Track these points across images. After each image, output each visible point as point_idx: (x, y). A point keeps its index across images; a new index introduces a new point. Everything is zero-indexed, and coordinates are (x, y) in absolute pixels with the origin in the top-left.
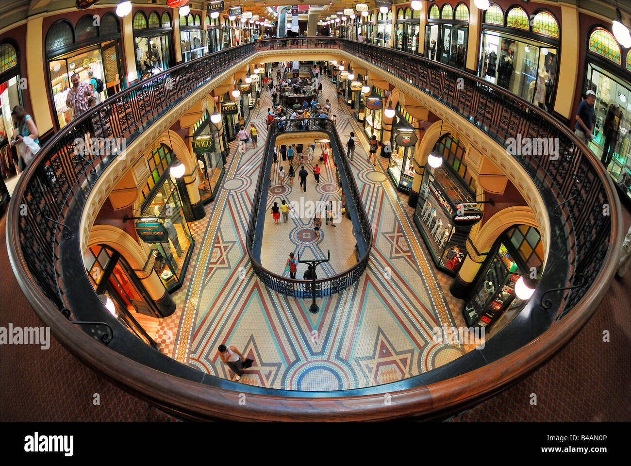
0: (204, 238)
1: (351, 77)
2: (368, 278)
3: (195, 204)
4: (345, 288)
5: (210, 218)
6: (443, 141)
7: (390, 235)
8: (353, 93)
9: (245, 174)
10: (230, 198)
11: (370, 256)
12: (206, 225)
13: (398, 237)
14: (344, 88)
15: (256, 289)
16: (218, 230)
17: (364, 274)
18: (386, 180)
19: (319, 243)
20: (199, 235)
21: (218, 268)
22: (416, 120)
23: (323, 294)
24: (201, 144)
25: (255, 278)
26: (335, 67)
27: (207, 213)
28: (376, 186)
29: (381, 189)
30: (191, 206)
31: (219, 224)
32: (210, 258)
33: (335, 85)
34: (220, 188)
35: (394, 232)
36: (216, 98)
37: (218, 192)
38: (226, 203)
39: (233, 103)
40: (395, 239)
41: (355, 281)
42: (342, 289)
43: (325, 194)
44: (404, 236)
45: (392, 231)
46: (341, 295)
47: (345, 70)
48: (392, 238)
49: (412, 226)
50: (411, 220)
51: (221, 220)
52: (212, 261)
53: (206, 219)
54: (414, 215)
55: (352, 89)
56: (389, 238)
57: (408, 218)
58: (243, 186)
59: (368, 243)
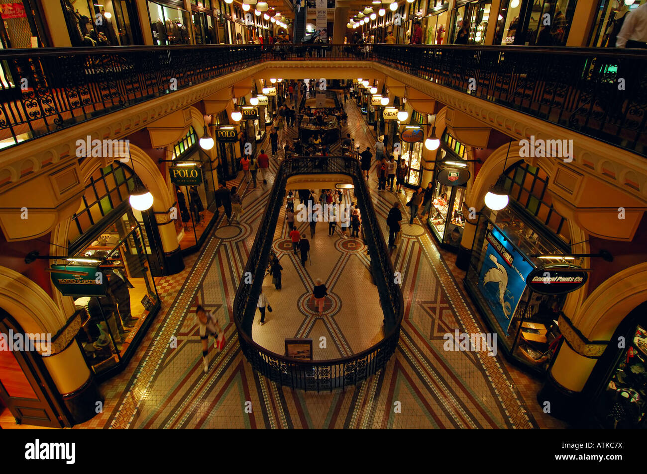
0: (177, 298)
1: (385, 101)
2: (398, 365)
3: (171, 253)
4: (365, 378)
5: (191, 273)
6: (511, 175)
7: (429, 305)
8: (387, 125)
9: (244, 221)
10: (222, 248)
11: (401, 333)
12: (183, 281)
13: (442, 309)
14: (376, 119)
15: (239, 374)
16: (198, 288)
17: (393, 358)
18: (424, 234)
19: (334, 315)
20: (170, 294)
21: (189, 342)
22: (469, 148)
23: (333, 385)
24: (182, 173)
25: (241, 357)
26: (365, 90)
27: (187, 266)
28: (411, 241)
29: (417, 246)
30: (164, 254)
31: (202, 282)
32: (180, 326)
33: (365, 117)
34: (209, 236)
35: (435, 302)
36: (209, 118)
37: (207, 240)
38: (215, 255)
39: (232, 128)
40: (438, 311)
41: (379, 367)
42: (360, 379)
43: (345, 253)
44: (451, 308)
45: (433, 300)
46: (359, 388)
47: (378, 93)
48: (433, 310)
49: (462, 294)
50: (461, 286)
51: (205, 276)
52: (182, 331)
53: (184, 274)
54: (465, 279)
55: (385, 117)
56: (428, 310)
57: (456, 284)
58: (241, 235)
59: (399, 314)
